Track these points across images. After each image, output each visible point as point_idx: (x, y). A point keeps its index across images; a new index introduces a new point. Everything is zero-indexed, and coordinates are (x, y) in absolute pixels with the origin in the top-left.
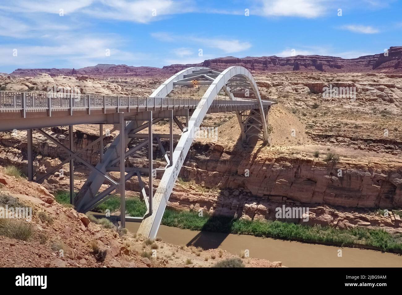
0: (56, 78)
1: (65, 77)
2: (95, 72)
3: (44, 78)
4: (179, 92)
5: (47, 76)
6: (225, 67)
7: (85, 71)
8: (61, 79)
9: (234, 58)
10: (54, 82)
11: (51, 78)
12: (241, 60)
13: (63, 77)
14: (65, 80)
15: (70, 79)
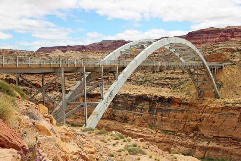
0: (67, 53)
1: (73, 51)
2: (100, 47)
3: (57, 54)
4: (163, 60)
5: (59, 52)
6: (207, 37)
7: (92, 47)
8: (70, 54)
9: (215, 28)
10: (64, 56)
11: (62, 53)
12: (221, 30)
13: (71, 52)
14: (73, 54)
15: (77, 53)
